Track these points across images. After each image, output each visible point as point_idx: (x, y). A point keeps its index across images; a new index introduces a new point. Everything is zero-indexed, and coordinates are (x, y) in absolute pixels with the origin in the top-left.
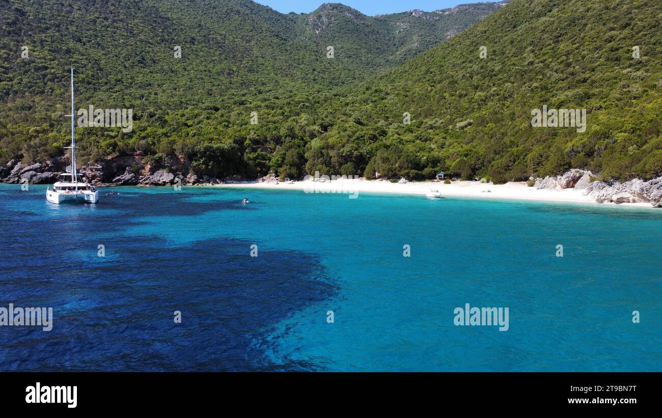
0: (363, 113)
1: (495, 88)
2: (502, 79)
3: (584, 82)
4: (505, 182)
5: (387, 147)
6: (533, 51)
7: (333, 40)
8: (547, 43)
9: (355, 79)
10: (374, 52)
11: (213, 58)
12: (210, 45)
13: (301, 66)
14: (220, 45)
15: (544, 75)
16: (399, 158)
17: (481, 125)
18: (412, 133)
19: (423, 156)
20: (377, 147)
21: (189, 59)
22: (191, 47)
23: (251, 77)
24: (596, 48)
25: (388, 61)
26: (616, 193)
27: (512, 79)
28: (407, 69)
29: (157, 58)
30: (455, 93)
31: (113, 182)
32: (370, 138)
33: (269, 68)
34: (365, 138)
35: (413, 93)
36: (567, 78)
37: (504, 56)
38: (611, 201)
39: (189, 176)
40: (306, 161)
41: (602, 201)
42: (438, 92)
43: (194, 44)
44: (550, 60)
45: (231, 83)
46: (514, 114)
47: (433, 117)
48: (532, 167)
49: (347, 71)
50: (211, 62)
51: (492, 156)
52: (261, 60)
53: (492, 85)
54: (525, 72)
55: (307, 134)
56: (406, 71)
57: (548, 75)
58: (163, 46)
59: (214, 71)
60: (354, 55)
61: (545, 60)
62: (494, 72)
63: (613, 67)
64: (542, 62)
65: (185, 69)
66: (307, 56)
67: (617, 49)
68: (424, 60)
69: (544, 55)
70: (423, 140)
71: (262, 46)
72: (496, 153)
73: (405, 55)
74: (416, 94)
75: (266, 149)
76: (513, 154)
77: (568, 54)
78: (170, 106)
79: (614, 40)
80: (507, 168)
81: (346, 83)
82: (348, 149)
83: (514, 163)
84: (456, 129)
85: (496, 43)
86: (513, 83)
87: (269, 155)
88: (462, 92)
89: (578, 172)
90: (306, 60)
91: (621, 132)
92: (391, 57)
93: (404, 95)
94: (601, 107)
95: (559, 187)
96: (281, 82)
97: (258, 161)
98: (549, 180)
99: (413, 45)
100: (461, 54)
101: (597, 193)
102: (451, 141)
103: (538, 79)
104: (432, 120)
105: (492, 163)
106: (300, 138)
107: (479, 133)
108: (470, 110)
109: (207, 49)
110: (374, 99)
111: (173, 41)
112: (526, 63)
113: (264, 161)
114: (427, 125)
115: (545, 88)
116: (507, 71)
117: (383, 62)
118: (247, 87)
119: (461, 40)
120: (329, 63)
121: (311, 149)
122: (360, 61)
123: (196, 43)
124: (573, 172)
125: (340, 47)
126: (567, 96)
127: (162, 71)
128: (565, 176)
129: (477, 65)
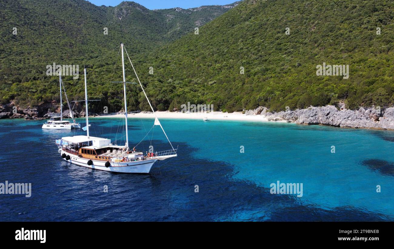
0: (159, 74)
1: (225, 63)
2: (228, 57)
3: (266, 61)
4: (233, 112)
5: (179, 96)
6: (242, 41)
7: (130, 24)
8: (249, 38)
9: (146, 49)
10: (155, 32)
11: (59, 35)
12: (56, 27)
13: (113, 41)
14: (62, 27)
15: (248, 56)
16: (185, 102)
17: (220, 84)
18: (187, 86)
19: (196, 100)
20: (174, 96)
21: (43, 36)
22: (44, 28)
23: (84, 47)
24: (271, 42)
25: (163, 37)
26: (275, 117)
27: (233, 57)
28: (177, 45)
29: (24, 35)
30: (205, 64)
31: (43, 117)
32: (170, 91)
33: (94, 42)
34: (167, 91)
35: (184, 63)
36: (258, 58)
37: (229, 43)
38: (273, 120)
39: (81, 112)
40: (139, 103)
41: (270, 120)
42: (197, 63)
43: (45, 25)
44: (251, 47)
45: (73, 52)
46: (235, 78)
47: (196, 77)
48: (244, 105)
49: (140, 44)
50: (58, 38)
51: (227, 100)
52: (88, 37)
53: (223, 60)
54: (239, 53)
55: (138, 89)
56: (176, 47)
57: (250, 56)
58: (26, 27)
59: (61, 44)
60: (143, 33)
61: (248, 47)
62: (224, 53)
63: (279, 53)
64: (247, 48)
65: (43, 43)
66: (116, 34)
67: (280, 44)
68: (186, 41)
69: (248, 44)
70: (194, 91)
71: (88, 28)
72: (228, 98)
73: (173, 34)
74: (185, 64)
75: (118, 97)
76: (236, 99)
77: (259, 45)
78: (43, 68)
79: (279, 39)
80: (233, 106)
81: (141, 51)
82: (161, 97)
83: (236, 103)
84: (209, 85)
85: (224, 34)
86: (233, 59)
87: (120, 101)
88: (209, 64)
89: (262, 108)
90: (116, 37)
91: (278, 91)
92: (165, 36)
93: (179, 64)
94: (272, 77)
95: (254, 114)
96: (103, 51)
97: (115, 103)
98: (251, 111)
99: (177, 29)
100: (206, 39)
101: (268, 117)
102: (207, 92)
103: (245, 58)
104: (196, 79)
105: (227, 103)
106: (134, 91)
107: (220, 88)
108: (214, 74)
109: (54, 29)
110: (163, 65)
111: (32, 24)
112: (239, 48)
113: (118, 104)
114: (194, 82)
115: (248, 63)
116: (230, 52)
117: (160, 38)
118: (83, 55)
119: (205, 30)
120: (130, 39)
121: (141, 97)
122: (147, 37)
123: (47, 25)
124: (260, 108)
125: (135, 29)
126: (258, 69)
127: (28, 43)
128: (257, 110)
129: (215, 47)
